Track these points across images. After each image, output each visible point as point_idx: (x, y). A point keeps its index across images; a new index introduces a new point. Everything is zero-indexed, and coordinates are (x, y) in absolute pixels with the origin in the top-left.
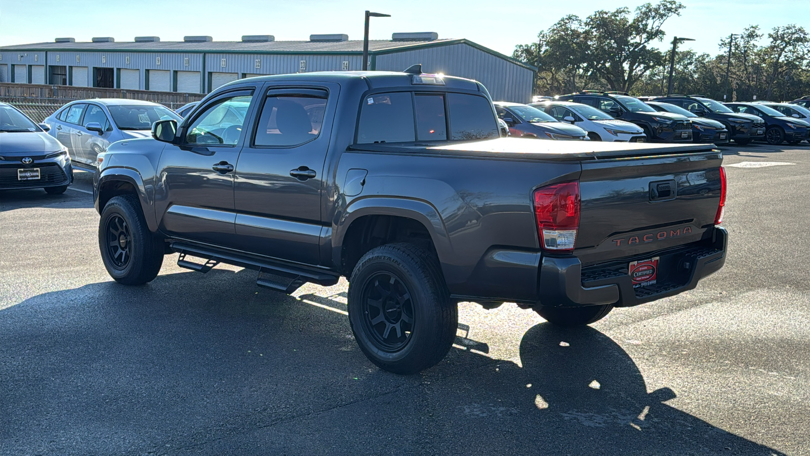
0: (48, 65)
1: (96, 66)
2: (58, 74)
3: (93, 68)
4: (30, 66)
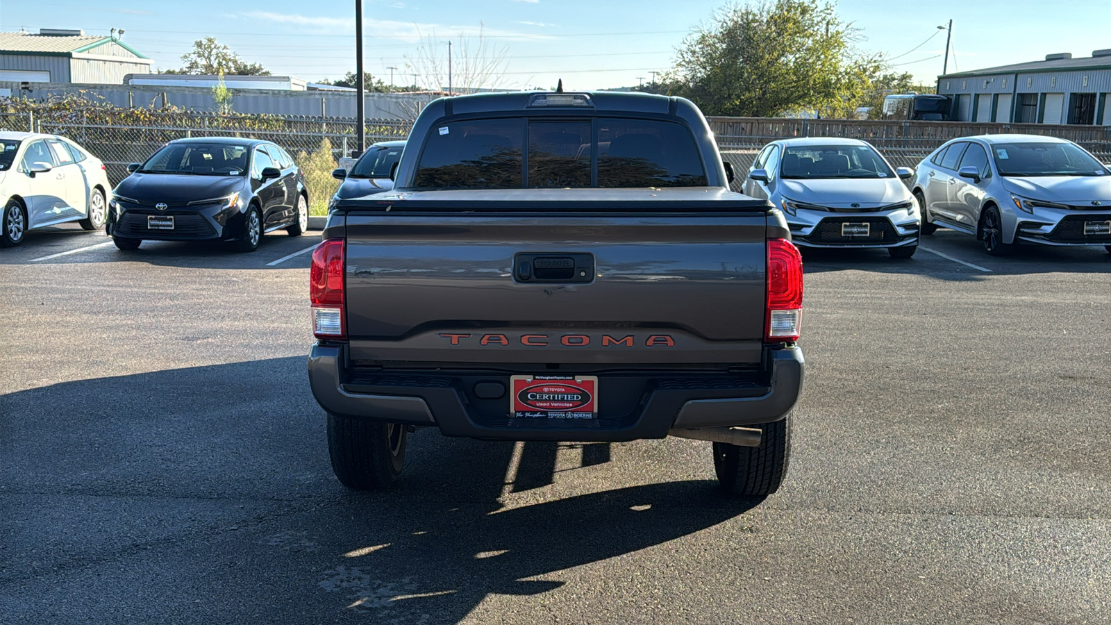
0: (1017, 92)
1: (1075, 92)
2: (1030, 105)
3: (1071, 94)
4: (996, 96)
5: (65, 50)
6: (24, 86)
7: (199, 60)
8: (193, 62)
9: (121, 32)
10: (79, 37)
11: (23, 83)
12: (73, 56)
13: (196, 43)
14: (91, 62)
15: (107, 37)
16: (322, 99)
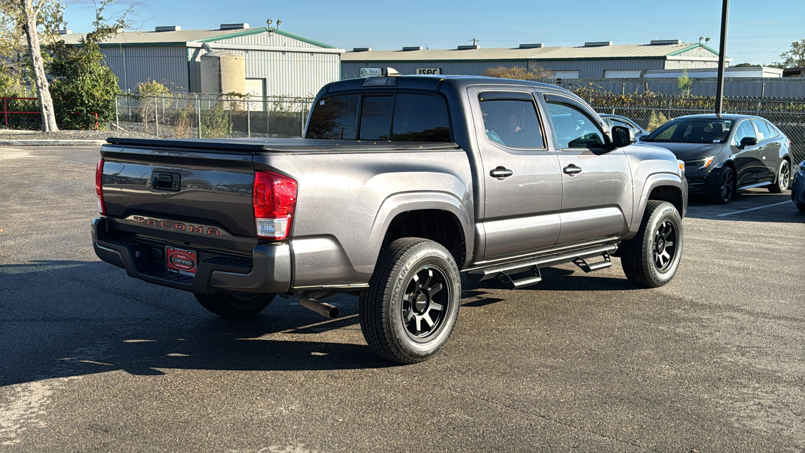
5: (662, 55)
6: (558, 81)
7: (794, 57)
8: (789, 58)
9: (707, 40)
10: (677, 45)
11: (558, 79)
12: (667, 59)
13: (793, 43)
14: (681, 62)
15: (696, 44)
16: (763, 84)
